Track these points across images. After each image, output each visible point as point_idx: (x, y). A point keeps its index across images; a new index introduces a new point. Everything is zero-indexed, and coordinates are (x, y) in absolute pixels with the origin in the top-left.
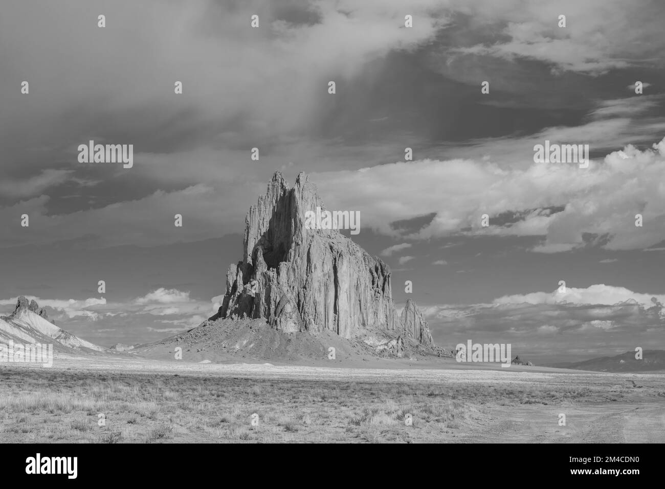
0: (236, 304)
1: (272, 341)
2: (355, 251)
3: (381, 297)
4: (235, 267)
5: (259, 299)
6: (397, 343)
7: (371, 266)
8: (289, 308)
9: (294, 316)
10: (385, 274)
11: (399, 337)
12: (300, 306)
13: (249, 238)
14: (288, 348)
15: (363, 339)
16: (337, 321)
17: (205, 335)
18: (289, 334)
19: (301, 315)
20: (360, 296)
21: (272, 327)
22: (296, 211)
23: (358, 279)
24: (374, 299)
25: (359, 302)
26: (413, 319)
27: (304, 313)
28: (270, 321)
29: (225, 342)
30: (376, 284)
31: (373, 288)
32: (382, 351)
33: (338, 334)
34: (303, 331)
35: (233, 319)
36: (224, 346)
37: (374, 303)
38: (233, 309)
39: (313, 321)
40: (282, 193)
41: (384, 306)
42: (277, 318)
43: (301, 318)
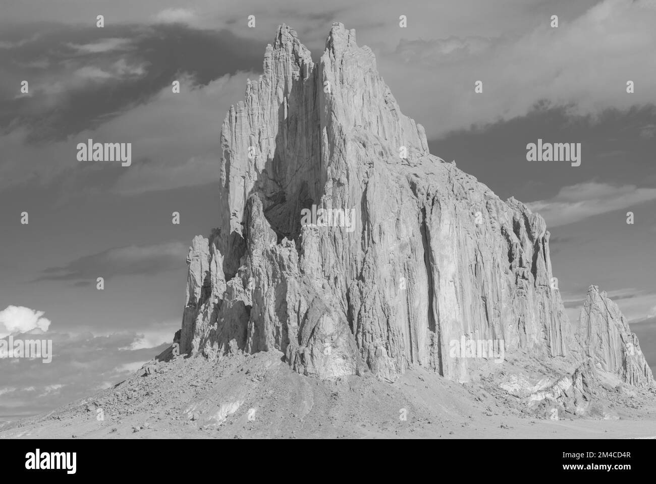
0: (212, 323)
1: (296, 399)
2: (466, 189)
3: (531, 287)
4: (206, 241)
5: (262, 310)
6: (574, 384)
7: (502, 220)
8: (330, 324)
9: (342, 341)
10: (536, 236)
11: (577, 371)
12: (352, 319)
13: (231, 179)
14: (333, 413)
15: (497, 380)
16: (437, 346)
17: (147, 394)
18: (333, 381)
19: (357, 339)
20: (483, 287)
21: (294, 369)
22: (331, 110)
23: (477, 251)
24: (514, 292)
25: (482, 302)
26: (604, 328)
27: (364, 334)
28: (288, 355)
29: (193, 407)
30: (517, 260)
31: (511, 268)
32: (543, 405)
33: (441, 374)
34: (362, 373)
35: (206, 357)
36: (190, 416)
37: (516, 301)
38: (206, 335)
39: (384, 350)
40: (298, 73)
41: (539, 306)
42: (303, 347)
43: (358, 344)
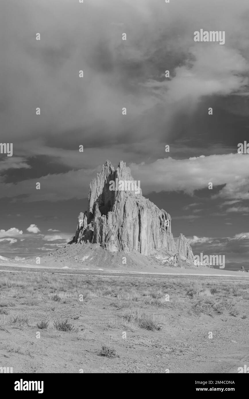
0: (83, 235)
1: (103, 256)
2: (151, 206)
3: (165, 232)
4: (83, 214)
5: (96, 233)
6: (174, 258)
7: (159, 215)
8: (113, 238)
9: (116, 242)
11: (175, 255)
12: (119, 237)
13: (91, 198)
14: (112, 260)
15: (155, 256)
16: (140, 246)
17: (65, 252)
18: (113, 252)
19: (120, 242)
20: (153, 231)
21: (103, 248)
23: (152, 222)
24: (161, 233)
25: (152, 235)
26: (183, 245)
27: (122, 241)
28: (102, 245)
29: (77, 256)
30: (162, 225)
31: (161, 227)
32: (166, 263)
33: (140, 253)
34: (120, 251)
35: (81, 244)
36: (76, 258)
37: (161, 236)
38: (81, 238)
39: (127, 246)
40: (110, 173)
41: (167, 238)
42: (106, 243)
43: (120, 243)
